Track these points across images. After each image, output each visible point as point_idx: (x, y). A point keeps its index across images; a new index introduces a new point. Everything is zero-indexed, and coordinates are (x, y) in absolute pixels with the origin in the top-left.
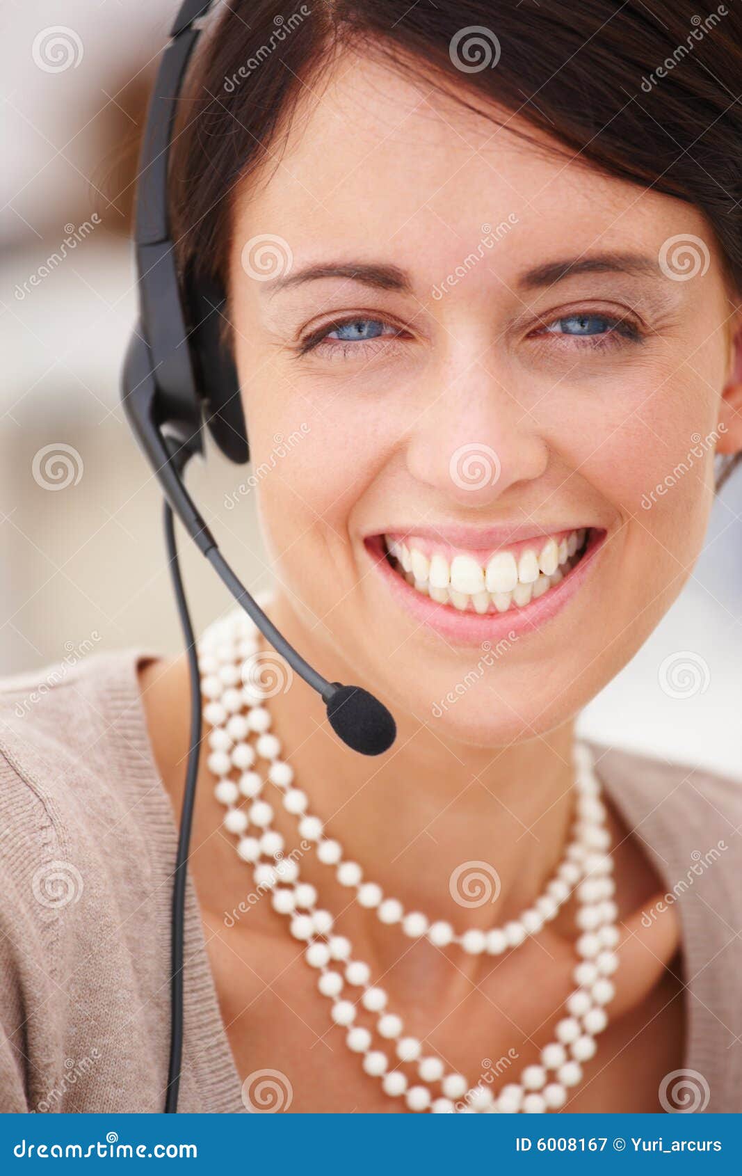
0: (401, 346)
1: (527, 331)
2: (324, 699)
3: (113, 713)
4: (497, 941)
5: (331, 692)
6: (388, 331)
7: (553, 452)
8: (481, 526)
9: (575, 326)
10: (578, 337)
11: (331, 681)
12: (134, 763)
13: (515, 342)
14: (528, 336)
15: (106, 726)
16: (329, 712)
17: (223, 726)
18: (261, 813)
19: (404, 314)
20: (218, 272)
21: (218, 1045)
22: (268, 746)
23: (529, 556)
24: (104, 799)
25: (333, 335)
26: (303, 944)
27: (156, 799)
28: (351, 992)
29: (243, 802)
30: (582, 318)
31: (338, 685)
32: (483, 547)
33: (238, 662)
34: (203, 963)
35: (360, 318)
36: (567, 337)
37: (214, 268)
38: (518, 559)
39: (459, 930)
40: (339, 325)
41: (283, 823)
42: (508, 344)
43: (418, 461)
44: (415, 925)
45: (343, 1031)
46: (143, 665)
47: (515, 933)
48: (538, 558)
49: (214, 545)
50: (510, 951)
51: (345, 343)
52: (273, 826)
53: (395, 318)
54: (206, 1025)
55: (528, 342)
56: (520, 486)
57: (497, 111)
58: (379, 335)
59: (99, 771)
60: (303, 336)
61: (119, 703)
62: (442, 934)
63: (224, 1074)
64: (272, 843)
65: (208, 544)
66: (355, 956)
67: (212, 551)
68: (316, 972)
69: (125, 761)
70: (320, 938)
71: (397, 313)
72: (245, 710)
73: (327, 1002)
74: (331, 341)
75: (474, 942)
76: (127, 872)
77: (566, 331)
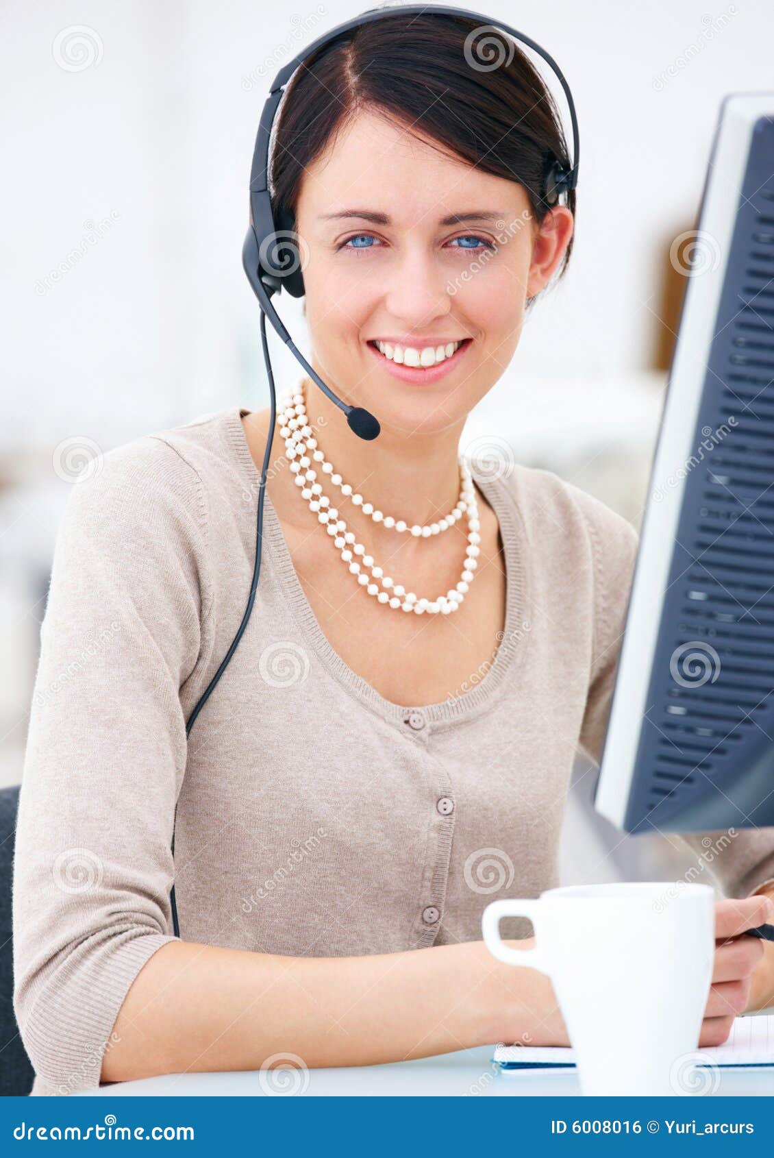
0: (383, 249)
1: (443, 243)
2: (346, 414)
3: (230, 434)
4: (427, 532)
5: (349, 411)
6: (376, 242)
7: (453, 302)
8: (421, 338)
9: (464, 242)
10: (466, 249)
11: (349, 405)
12: (241, 456)
13: (437, 249)
14: (443, 246)
15: (227, 440)
16: (348, 421)
17: (290, 437)
18: (311, 475)
19: (387, 235)
20: (292, 206)
21: (293, 581)
22: (311, 444)
23: (441, 349)
24: (228, 471)
25: (350, 244)
26: (333, 537)
27: (253, 473)
28: (357, 558)
29: (303, 471)
30: (468, 238)
31: (352, 407)
32: (420, 346)
33: (294, 407)
34: (284, 544)
35: (363, 235)
36: (461, 248)
37: (291, 205)
38: (435, 350)
39: (410, 525)
40: (353, 238)
41: (322, 479)
42: (433, 250)
43: (392, 305)
44: (389, 522)
45: (356, 577)
46: (243, 414)
47: (435, 529)
48: (445, 350)
49: (290, 338)
50: (432, 536)
51: (357, 248)
52: (317, 481)
53: (381, 236)
54: (287, 572)
55: (443, 249)
56: (438, 319)
57: (432, 141)
58: (372, 245)
59: (225, 460)
60: (337, 242)
61: (233, 429)
62: (401, 526)
63: (297, 593)
64: (317, 489)
65: (286, 337)
66: (357, 542)
67: (289, 342)
68: (340, 550)
69: (237, 456)
70: (340, 534)
71: (383, 234)
72: (300, 427)
73: (346, 564)
74: (349, 247)
75: (416, 531)
76: (242, 504)
77: (460, 245)
